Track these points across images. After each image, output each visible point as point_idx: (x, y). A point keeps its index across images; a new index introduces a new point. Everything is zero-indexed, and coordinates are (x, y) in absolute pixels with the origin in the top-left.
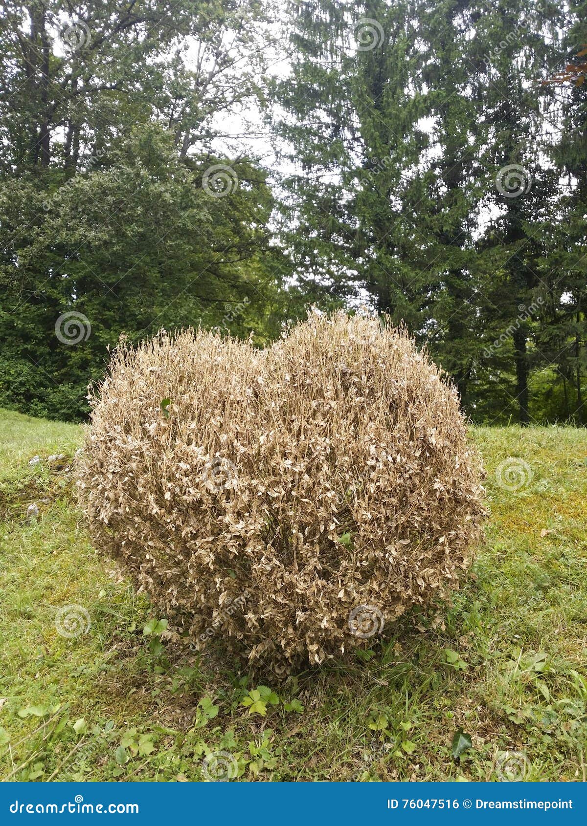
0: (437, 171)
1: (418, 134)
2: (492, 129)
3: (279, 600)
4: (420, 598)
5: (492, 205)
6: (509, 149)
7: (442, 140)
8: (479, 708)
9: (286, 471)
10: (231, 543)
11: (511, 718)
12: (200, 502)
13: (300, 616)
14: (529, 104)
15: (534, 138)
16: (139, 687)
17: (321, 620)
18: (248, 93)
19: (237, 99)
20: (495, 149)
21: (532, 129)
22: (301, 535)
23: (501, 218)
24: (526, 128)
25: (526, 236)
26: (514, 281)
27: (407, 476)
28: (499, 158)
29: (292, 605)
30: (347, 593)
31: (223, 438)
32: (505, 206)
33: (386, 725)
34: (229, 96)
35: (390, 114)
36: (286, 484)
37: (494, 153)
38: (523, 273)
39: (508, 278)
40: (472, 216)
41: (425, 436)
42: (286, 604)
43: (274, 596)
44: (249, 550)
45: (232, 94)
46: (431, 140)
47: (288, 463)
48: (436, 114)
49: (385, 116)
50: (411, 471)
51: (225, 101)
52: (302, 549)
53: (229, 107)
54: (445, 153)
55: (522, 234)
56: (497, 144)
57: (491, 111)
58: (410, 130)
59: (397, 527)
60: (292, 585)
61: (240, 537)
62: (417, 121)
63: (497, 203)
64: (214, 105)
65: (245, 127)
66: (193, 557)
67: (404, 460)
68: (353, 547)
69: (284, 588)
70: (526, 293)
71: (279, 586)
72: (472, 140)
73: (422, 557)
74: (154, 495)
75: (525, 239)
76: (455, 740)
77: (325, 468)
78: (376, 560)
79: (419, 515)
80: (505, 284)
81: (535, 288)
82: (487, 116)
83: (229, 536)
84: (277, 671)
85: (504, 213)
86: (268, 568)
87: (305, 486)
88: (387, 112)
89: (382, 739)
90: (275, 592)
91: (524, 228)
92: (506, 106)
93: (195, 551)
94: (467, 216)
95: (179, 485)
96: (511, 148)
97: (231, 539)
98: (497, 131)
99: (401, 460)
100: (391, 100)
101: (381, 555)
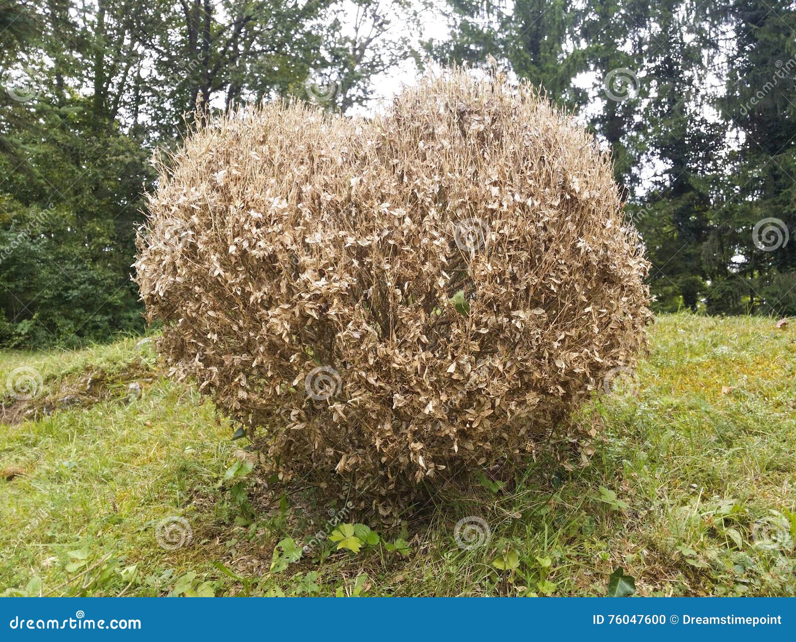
0: (597, 127)
1: (577, 91)
2: (654, 83)
3: (372, 380)
4: (559, 388)
5: (655, 159)
6: (672, 102)
7: (602, 94)
8: (646, 552)
9: (382, 216)
10: (309, 305)
11: (691, 562)
12: (273, 257)
13: (399, 400)
14: (691, 57)
15: (697, 91)
16: (213, 537)
17: (425, 406)
18: (405, 56)
19: (393, 62)
20: (657, 102)
21: (696, 82)
22: (399, 292)
23: (666, 172)
24: (690, 81)
25: (693, 189)
26: (681, 237)
27: (540, 224)
28: (662, 112)
29: (388, 388)
30: (460, 369)
31: (307, 189)
32: (670, 161)
33: (517, 564)
34: (386, 60)
35: (548, 68)
36: (381, 231)
37: (656, 107)
38: (693, 230)
39: (675, 235)
40: (634, 170)
41: (565, 180)
42: (381, 388)
43: (364, 374)
44: (332, 312)
45: (390, 58)
46: (590, 96)
47: (385, 207)
48: (595, 69)
49: (542, 71)
50: (546, 219)
51: (383, 65)
52: (401, 313)
53: (386, 71)
54: (606, 108)
55: (690, 188)
56: (660, 98)
57: (653, 65)
58: (568, 86)
59: (527, 290)
60: (387, 359)
61: (321, 296)
62: (575, 76)
63: (661, 158)
64: (373, 68)
65: (402, 89)
66: (264, 329)
67: (536, 204)
68: (467, 307)
69: (378, 365)
70: (694, 248)
71: (371, 362)
72: (632, 94)
73: (562, 337)
74: (218, 255)
75: (692, 193)
76: (612, 584)
77: (433, 212)
78: (500, 328)
79: (557, 277)
80: (672, 239)
81: (705, 243)
82: (648, 70)
83: (308, 296)
84: (381, 512)
85: (669, 167)
86: (357, 335)
87: (405, 232)
88: (544, 67)
89: (511, 580)
90: (368, 370)
91: (691, 181)
92: (668, 60)
93: (267, 322)
94: (630, 171)
95: (247, 239)
96: (674, 101)
97: (310, 299)
98: (659, 84)
99: (533, 204)
100: (548, 54)
101: (506, 320)
